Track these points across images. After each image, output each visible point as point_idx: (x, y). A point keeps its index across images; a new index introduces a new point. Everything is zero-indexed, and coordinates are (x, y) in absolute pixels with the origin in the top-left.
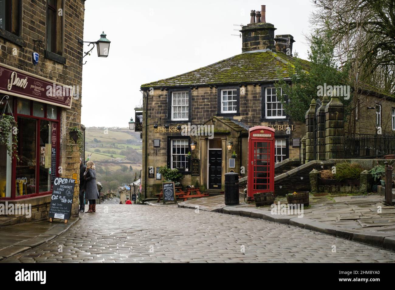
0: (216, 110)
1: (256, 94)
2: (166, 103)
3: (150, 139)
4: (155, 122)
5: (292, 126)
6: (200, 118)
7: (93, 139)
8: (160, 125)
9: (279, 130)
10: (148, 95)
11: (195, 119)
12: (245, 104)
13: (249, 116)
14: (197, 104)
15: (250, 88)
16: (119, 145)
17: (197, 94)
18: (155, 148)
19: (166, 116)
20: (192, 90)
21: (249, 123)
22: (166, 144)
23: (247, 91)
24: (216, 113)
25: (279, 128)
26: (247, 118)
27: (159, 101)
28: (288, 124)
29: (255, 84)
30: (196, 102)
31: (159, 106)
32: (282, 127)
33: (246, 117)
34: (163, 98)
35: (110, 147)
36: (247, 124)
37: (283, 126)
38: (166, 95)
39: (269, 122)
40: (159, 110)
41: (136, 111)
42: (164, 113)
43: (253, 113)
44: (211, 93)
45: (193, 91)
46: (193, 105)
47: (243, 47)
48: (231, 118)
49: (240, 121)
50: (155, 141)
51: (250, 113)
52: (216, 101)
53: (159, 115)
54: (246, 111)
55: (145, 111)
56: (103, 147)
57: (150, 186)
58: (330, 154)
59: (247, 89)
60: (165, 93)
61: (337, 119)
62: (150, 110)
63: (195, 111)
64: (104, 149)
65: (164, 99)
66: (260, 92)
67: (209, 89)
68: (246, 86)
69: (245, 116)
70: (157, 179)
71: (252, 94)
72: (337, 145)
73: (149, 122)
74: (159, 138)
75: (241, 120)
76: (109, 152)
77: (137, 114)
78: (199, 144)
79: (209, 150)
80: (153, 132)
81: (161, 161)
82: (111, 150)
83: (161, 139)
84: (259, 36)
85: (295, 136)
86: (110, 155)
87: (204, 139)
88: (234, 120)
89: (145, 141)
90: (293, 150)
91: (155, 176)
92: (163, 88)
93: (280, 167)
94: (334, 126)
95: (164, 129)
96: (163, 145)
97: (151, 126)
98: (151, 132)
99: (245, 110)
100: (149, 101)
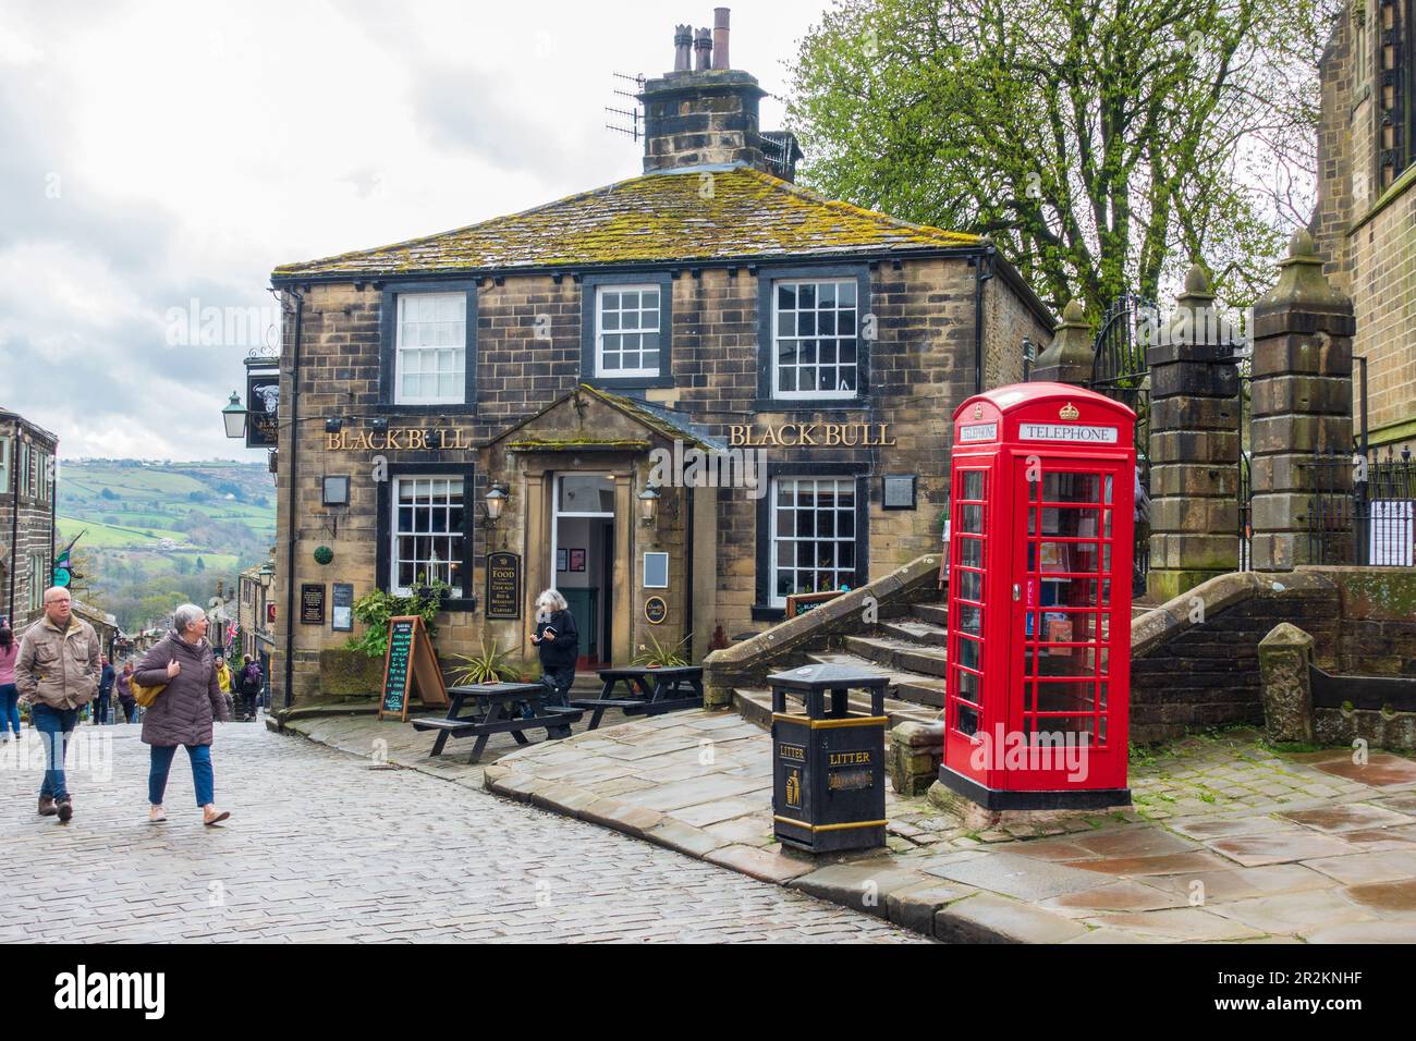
0: (576, 365)
1: (739, 303)
2: (375, 338)
3: (310, 474)
4: (328, 411)
5: (883, 427)
6: (512, 396)
7: (99, 489)
8: (351, 421)
9: (828, 443)
10: (301, 305)
11: (491, 397)
12: (694, 342)
13: (708, 388)
14: (501, 343)
15: (711, 281)
16: (169, 506)
17: (499, 305)
18: (328, 511)
19: (372, 387)
20: (480, 289)
21: (708, 417)
22: (372, 496)
23: (700, 293)
24: (577, 377)
25: (828, 434)
26: (699, 395)
27: (344, 330)
28: (867, 421)
29: (733, 267)
30: (495, 334)
31: (345, 349)
32: (840, 433)
33: (698, 392)
34: (361, 318)
35: (147, 512)
36: (700, 421)
37: (844, 427)
38: (375, 307)
39: (791, 413)
40: (345, 362)
41: (249, 368)
42: (366, 374)
43: (723, 377)
44: (558, 299)
45: (486, 292)
46: (483, 346)
47: (647, 152)
48: (637, 394)
49: (672, 406)
50: (327, 481)
51: (712, 378)
52: (575, 332)
53: (347, 384)
54: (696, 368)
55: (291, 368)
56: (126, 509)
57: (307, 657)
58: (1297, 539)
59: (700, 284)
60: (370, 296)
61: (1322, 369)
62: (310, 362)
63: (490, 368)
64: (130, 517)
65: (365, 323)
66: (755, 296)
67: (548, 283)
68: (697, 275)
69: (693, 389)
70: (335, 629)
71: (721, 305)
72: (1327, 496)
73: (305, 408)
74: (344, 469)
75: (676, 403)
76: (142, 525)
77: (254, 382)
78: (516, 493)
79: (559, 518)
80: (320, 447)
81: (355, 561)
82: (149, 518)
83: (353, 474)
84: (706, 117)
85: (894, 467)
86: (144, 531)
87: (541, 473)
88: (649, 404)
89: (288, 483)
90: (884, 519)
91: (328, 618)
92: (361, 281)
93: (901, 590)
94: (1313, 401)
95: (366, 436)
96: (359, 496)
97: (314, 423)
98: (311, 448)
99: (691, 365)
100: (307, 330)
